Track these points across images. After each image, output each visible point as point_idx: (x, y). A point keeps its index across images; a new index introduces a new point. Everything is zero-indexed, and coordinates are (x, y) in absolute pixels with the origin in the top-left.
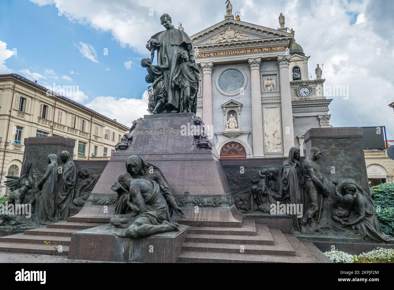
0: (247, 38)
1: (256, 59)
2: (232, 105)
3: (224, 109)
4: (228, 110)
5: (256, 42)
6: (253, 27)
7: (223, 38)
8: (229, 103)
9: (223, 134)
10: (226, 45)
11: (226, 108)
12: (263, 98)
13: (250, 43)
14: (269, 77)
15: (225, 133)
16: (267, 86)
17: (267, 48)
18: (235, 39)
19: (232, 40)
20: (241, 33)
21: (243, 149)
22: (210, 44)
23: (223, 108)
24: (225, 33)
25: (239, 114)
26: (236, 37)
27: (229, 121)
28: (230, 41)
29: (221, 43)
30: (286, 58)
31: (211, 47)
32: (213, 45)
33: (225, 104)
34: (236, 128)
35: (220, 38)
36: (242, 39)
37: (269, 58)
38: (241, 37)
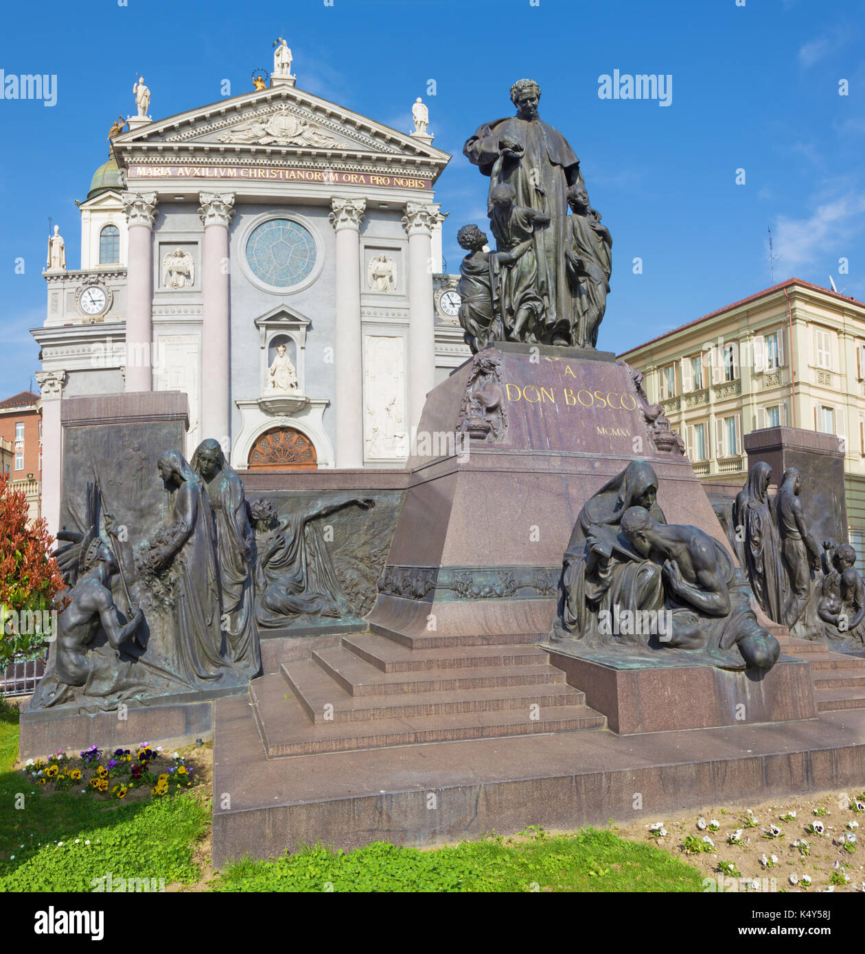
0: (330, 143)
1: (353, 201)
2: (284, 321)
3: (263, 329)
4: (272, 334)
5: (354, 158)
6: (349, 117)
7: (265, 133)
8: (275, 316)
9: (259, 404)
10: (273, 152)
11: (266, 327)
12: (363, 309)
13: (339, 156)
14: (382, 254)
15: (264, 402)
16: (375, 277)
17: (383, 176)
18: (299, 141)
19: (289, 140)
20: (316, 127)
21: (309, 449)
22: (228, 141)
23: (258, 327)
24: (271, 119)
25: (302, 348)
26: (300, 134)
27: (273, 366)
28: (285, 144)
29: (260, 144)
30: (427, 210)
31: (232, 151)
32: (238, 147)
33: (265, 315)
34: (292, 386)
35: (257, 129)
36: (316, 142)
37: (384, 203)
38: (316, 138)
